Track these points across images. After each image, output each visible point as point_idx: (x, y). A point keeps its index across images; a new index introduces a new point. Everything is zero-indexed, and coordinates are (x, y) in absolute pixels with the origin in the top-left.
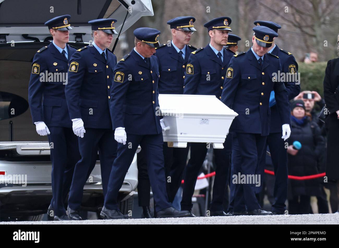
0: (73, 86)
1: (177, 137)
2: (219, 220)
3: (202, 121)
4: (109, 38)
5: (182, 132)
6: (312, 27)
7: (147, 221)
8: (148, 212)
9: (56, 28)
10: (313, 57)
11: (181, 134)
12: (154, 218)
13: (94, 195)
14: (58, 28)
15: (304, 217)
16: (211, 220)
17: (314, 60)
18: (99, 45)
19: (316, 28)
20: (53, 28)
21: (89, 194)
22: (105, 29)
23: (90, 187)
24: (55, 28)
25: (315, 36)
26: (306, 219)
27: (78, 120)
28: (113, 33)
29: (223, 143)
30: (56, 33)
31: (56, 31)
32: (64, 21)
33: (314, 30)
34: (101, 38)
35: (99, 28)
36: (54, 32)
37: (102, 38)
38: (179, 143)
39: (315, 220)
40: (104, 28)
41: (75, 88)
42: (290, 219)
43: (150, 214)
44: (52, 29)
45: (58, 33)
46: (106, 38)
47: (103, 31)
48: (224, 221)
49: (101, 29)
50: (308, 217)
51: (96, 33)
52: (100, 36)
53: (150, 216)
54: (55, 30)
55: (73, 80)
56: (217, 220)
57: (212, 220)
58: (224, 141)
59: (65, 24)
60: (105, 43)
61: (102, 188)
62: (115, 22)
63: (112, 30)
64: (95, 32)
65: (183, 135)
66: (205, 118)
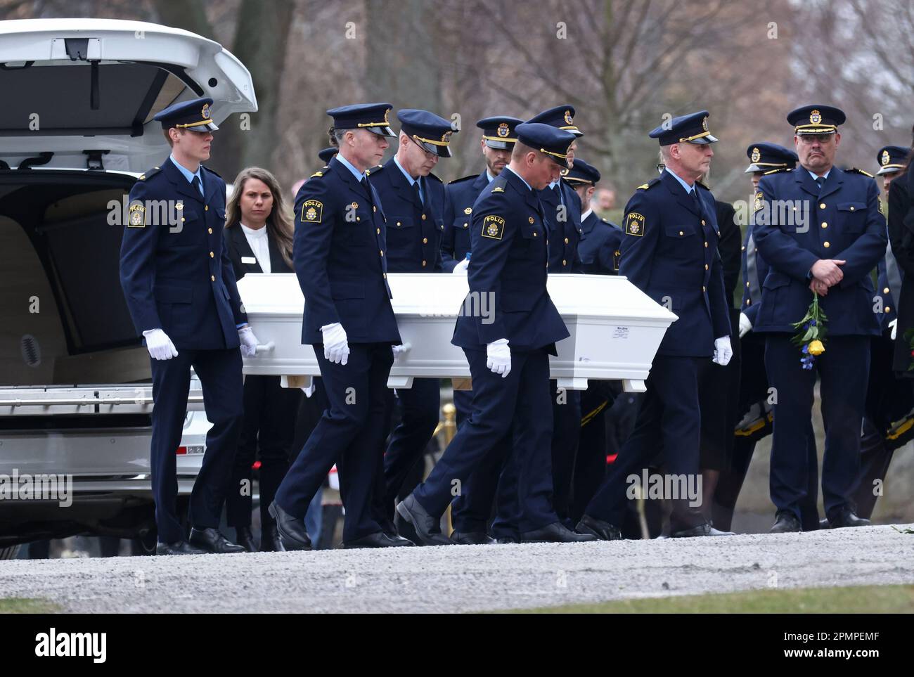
0: (316, 253)
1: (573, 366)
2: (405, 555)
3: (617, 333)
4: (379, 147)
5: (581, 356)
6: (601, 133)
7: (247, 559)
8: (248, 538)
9: (186, 125)
10: (604, 200)
11: (581, 359)
12: (261, 552)
13: (129, 502)
14: (189, 125)
15: (589, 547)
16: (386, 556)
17: (607, 204)
18: (356, 163)
19: (611, 135)
20: (177, 125)
21: (119, 500)
22: (374, 126)
23: (121, 485)
24: (182, 126)
25: (607, 153)
26: (593, 551)
27: (332, 327)
28: (387, 133)
29: (645, 381)
30: (184, 137)
31: (183, 133)
32: (203, 111)
33: (606, 141)
34: (364, 146)
35: (359, 125)
36: (179, 135)
37: (367, 146)
38: (574, 379)
39: (613, 554)
40: (372, 124)
41: (319, 257)
42: (559, 552)
43: (253, 543)
44: (175, 127)
45: (189, 136)
46: (375, 145)
47: (369, 131)
48: (415, 557)
49: (364, 125)
50: (598, 546)
51: (351, 134)
52: (360, 141)
53: (252, 547)
54: (183, 130)
55: (313, 240)
56: (400, 556)
57: (389, 556)
58: (646, 374)
59: (204, 116)
60: (371, 158)
61: (150, 488)
62: (390, 109)
63: (383, 128)
64: (348, 132)
65: (583, 362)
66: (622, 325)
